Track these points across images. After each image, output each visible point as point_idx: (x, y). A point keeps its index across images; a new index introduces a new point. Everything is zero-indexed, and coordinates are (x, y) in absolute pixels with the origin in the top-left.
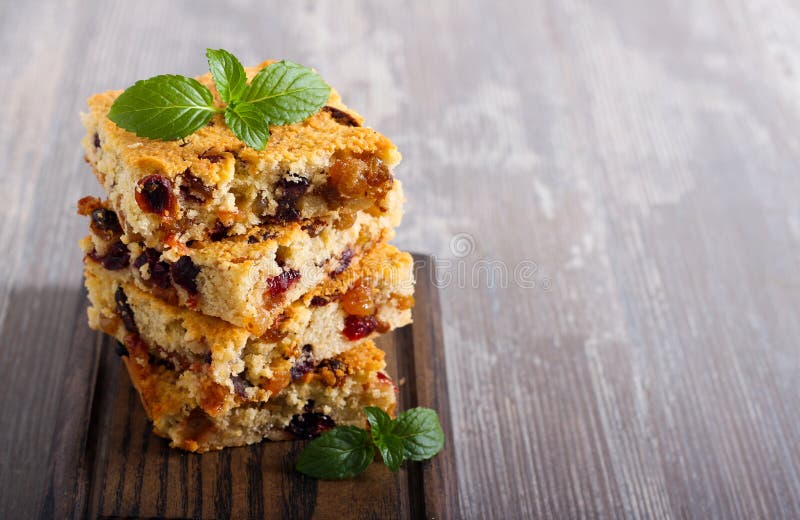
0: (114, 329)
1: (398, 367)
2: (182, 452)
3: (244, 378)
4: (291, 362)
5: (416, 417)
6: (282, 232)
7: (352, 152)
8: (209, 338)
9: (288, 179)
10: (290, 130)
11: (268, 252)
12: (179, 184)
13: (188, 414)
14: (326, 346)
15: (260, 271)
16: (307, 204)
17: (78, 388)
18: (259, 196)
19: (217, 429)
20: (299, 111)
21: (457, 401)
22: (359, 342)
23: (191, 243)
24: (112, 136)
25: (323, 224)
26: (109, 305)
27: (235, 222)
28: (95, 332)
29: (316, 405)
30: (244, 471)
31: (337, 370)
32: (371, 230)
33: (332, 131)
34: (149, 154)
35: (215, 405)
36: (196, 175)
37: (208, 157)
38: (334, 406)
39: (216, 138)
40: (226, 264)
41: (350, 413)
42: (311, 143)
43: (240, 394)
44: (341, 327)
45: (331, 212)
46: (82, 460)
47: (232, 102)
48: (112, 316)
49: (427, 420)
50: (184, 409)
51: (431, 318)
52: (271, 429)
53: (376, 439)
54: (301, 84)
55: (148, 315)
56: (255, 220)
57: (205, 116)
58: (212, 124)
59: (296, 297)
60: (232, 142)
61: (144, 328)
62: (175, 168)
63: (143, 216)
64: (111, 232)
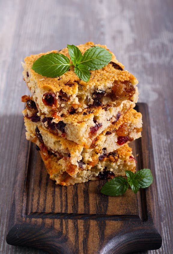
0: (35, 141)
1: (136, 149)
2: (60, 186)
3: (82, 162)
4: (99, 155)
5: (143, 173)
6: (95, 111)
7: (120, 81)
8: (69, 149)
9: (97, 92)
10: (98, 72)
11: (90, 119)
12: (58, 95)
13: (62, 173)
14: (111, 148)
15: (88, 125)
16: (104, 100)
17: (23, 159)
18: (87, 98)
19: (72, 178)
20: (101, 65)
21: (156, 158)
22: (122, 146)
23: (62, 115)
24: (33, 75)
25: (110, 106)
26: (33, 133)
27: (78, 107)
28: (28, 141)
29: (107, 168)
30: (82, 193)
31: (115, 157)
32: (127, 105)
33: (113, 72)
34: (47, 83)
35: (72, 172)
36: (64, 92)
37: (68, 85)
38: (114, 168)
39: (71, 76)
40: (75, 124)
41: (119, 170)
42: (106, 78)
43: (81, 168)
44: (116, 141)
45: (113, 102)
46: (25, 189)
47: (77, 64)
48: (34, 137)
49: (147, 173)
50: (61, 172)
51: (147, 129)
52: (92, 177)
53: (129, 182)
54: (101, 54)
55: (47, 138)
56: (85, 106)
57: (67, 68)
58: (69, 70)
59: (101, 132)
60: (76, 78)
61: (46, 142)
62: (57, 90)
63: (45, 107)
64: (34, 109)
